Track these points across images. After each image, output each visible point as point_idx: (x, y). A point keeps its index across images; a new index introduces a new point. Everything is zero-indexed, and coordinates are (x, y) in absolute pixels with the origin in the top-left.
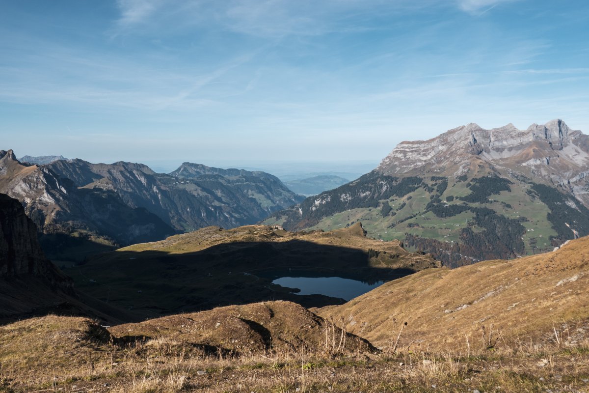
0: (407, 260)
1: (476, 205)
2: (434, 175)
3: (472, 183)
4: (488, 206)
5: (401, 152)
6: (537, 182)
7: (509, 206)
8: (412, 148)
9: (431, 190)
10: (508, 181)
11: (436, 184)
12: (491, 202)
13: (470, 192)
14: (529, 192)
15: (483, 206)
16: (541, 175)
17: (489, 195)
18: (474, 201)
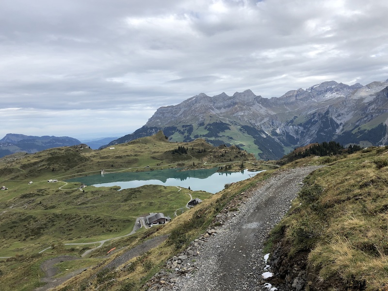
0: (215, 152)
1: (213, 139)
2: (184, 124)
3: (208, 127)
4: (220, 139)
5: (160, 113)
6: (243, 125)
7: (231, 138)
8: (167, 110)
9: (183, 133)
10: (228, 124)
11: (186, 129)
12: (221, 137)
13: (208, 132)
14: (241, 130)
15: (217, 139)
16: (244, 120)
17: (219, 133)
18: (211, 137)
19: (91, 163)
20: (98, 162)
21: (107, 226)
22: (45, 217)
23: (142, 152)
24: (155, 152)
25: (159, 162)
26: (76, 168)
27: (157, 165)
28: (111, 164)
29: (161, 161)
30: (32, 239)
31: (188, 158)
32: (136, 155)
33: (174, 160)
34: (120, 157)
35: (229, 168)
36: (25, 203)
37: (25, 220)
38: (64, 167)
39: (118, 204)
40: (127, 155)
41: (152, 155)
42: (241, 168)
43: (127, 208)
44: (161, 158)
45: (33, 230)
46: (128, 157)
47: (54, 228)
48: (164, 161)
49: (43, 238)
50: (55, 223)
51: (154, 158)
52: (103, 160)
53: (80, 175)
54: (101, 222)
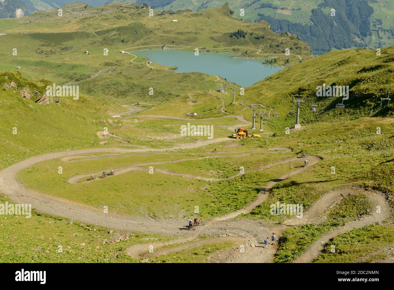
19: (156, 37)
20: (162, 36)
21: (166, 97)
22: (127, 85)
23: (202, 30)
24: (214, 32)
25: (216, 43)
26: (142, 41)
27: (214, 47)
28: (172, 40)
29: (219, 43)
30: (121, 97)
31: (245, 44)
32: (196, 33)
33: (231, 44)
34: (181, 33)
35: (275, 61)
36: (109, 70)
37: (115, 84)
38: (132, 38)
39: (174, 83)
40: (188, 33)
41: (211, 36)
42: (285, 63)
43: (179, 88)
44: (219, 40)
45: (121, 92)
46: (189, 35)
47: (134, 93)
48: (221, 44)
49: (128, 98)
50: (134, 90)
51: (212, 38)
52: (165, 35)
53: (146, 48)
54: (163, 94)
